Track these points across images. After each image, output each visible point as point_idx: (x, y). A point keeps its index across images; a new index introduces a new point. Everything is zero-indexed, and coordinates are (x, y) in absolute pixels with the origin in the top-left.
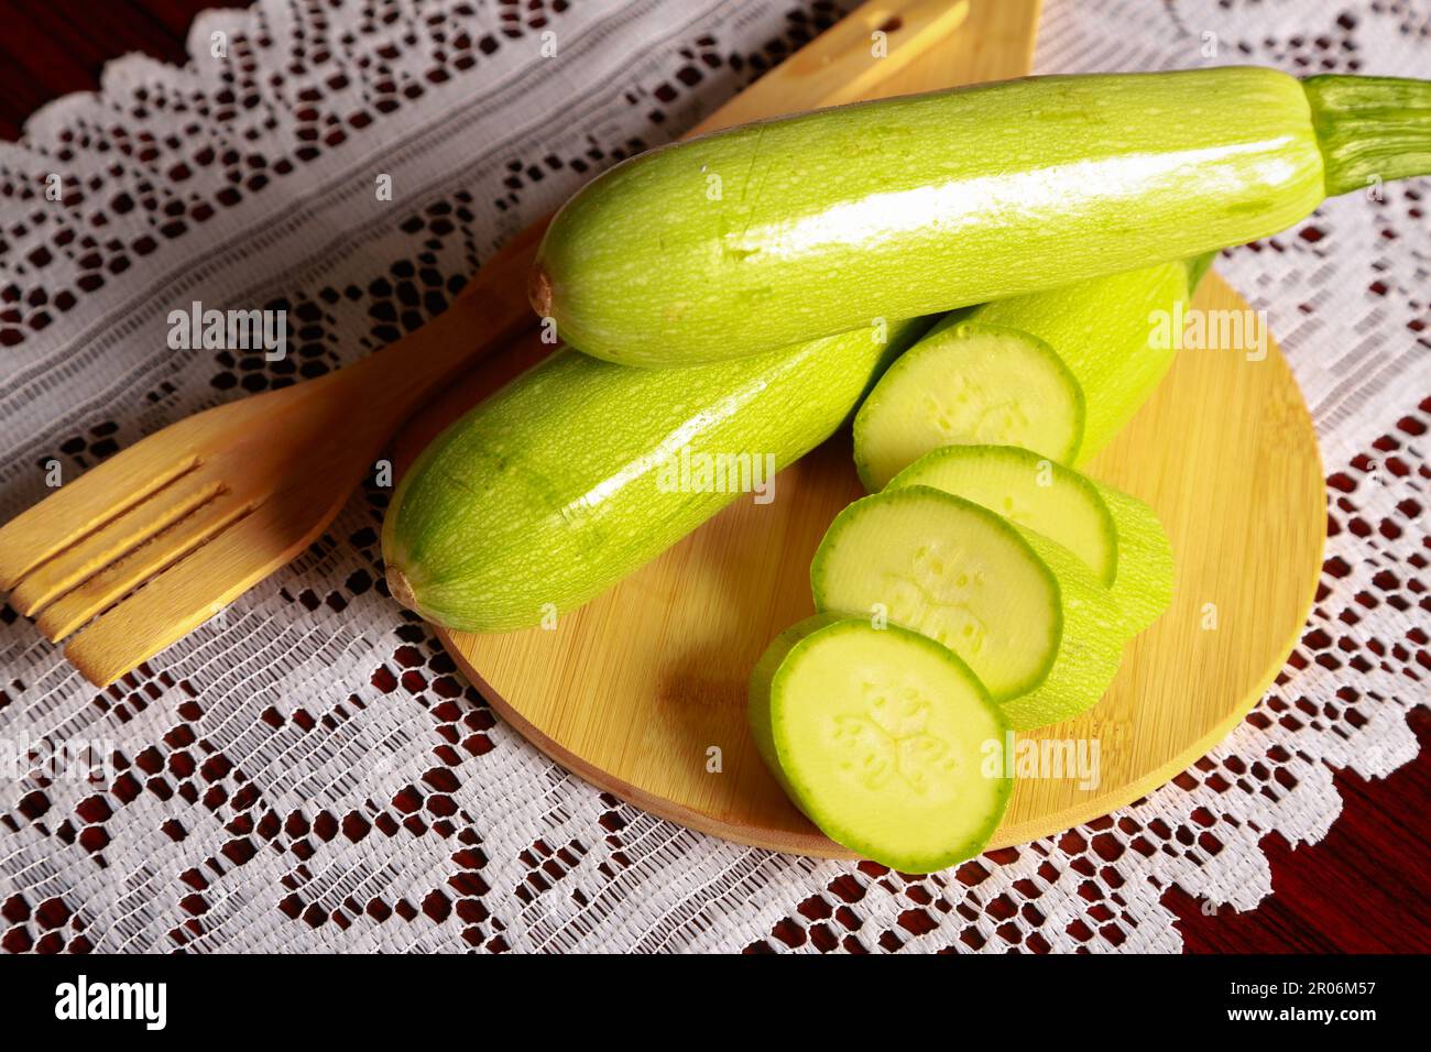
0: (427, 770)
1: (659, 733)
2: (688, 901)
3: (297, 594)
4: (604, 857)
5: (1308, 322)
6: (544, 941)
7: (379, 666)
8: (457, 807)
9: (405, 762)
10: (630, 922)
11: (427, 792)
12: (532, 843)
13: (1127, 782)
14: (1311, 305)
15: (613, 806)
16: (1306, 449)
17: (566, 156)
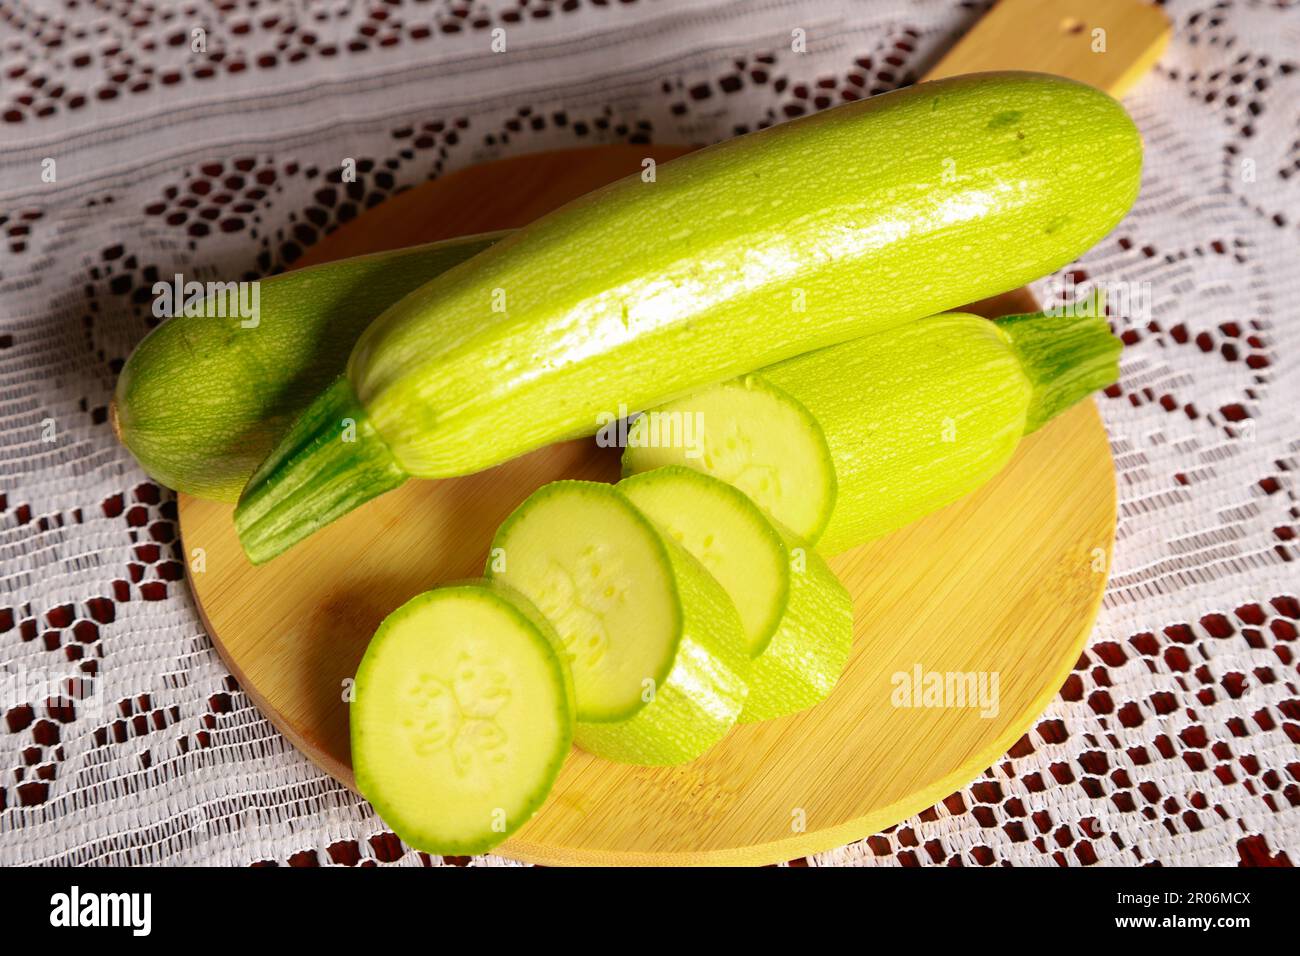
0: (97, 596)
1: (298, 639)
2: (234, 800)
3: (93, 406)
4: (190, 732)
5: (1175, 492)
6: (89, 784)
7: (117, 492)
8: (98, 637)
9: (82, 582)
10: (174, 799)
11: (82, 615)
12: (140, 695)
13: (696, 849)
14: (1190, 477)
15: (231, 690)
16: (1079, 607)
17: (573, 117)
